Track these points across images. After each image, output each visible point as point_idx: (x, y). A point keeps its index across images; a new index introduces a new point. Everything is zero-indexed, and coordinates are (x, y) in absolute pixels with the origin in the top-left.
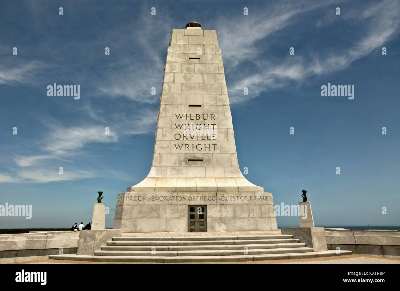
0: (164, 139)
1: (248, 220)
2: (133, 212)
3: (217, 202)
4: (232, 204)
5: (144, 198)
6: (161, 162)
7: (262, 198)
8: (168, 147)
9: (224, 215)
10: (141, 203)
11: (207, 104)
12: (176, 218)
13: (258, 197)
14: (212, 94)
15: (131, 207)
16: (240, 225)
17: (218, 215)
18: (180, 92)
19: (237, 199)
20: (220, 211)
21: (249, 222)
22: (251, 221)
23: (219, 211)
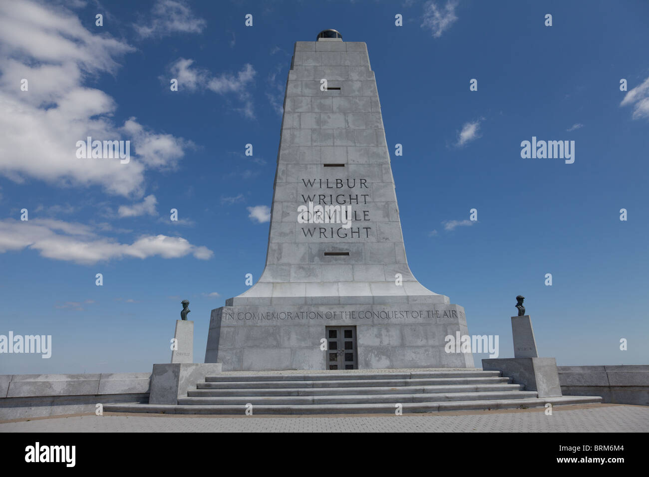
0: (284, 220)
1: (426, 351)
2: (236, 337)
3: (373, 321)
4: (399, 324)
5: (253, 316)
6: (281, 257)
7: (448, 314)
8: (292, 232)
9: (386, 341)
10: (249, 323)
11: (354, 161)
12: (307, 348)
13: (441, 312)
14: (362, 145)
15: (232, 329)
16: (413, 359)
17: (376, 342)
18: (309, 144)
19: (405, 316)
20: (379, 335)
22: (430, 353)
23: (376, 336)
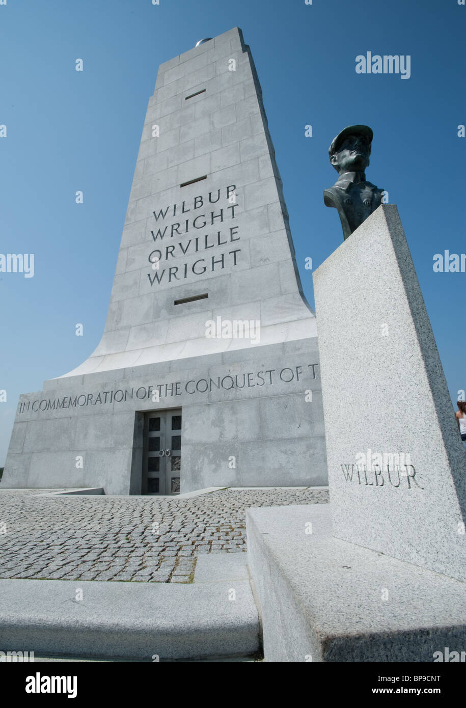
0: (128, 269)
1: (309, 447)
2: (27, 436)
3: (209, 396)
4: (255, 398)
6: (120, 320)
9: (230, 432)
11: (219, 167)
14: (230, 144)
16: (281, 464)
17: (212, 435)
18: (165, 167)
19: (267, 380)
20: (218, 422)
21: (311, 452)
23: (213, 423)
